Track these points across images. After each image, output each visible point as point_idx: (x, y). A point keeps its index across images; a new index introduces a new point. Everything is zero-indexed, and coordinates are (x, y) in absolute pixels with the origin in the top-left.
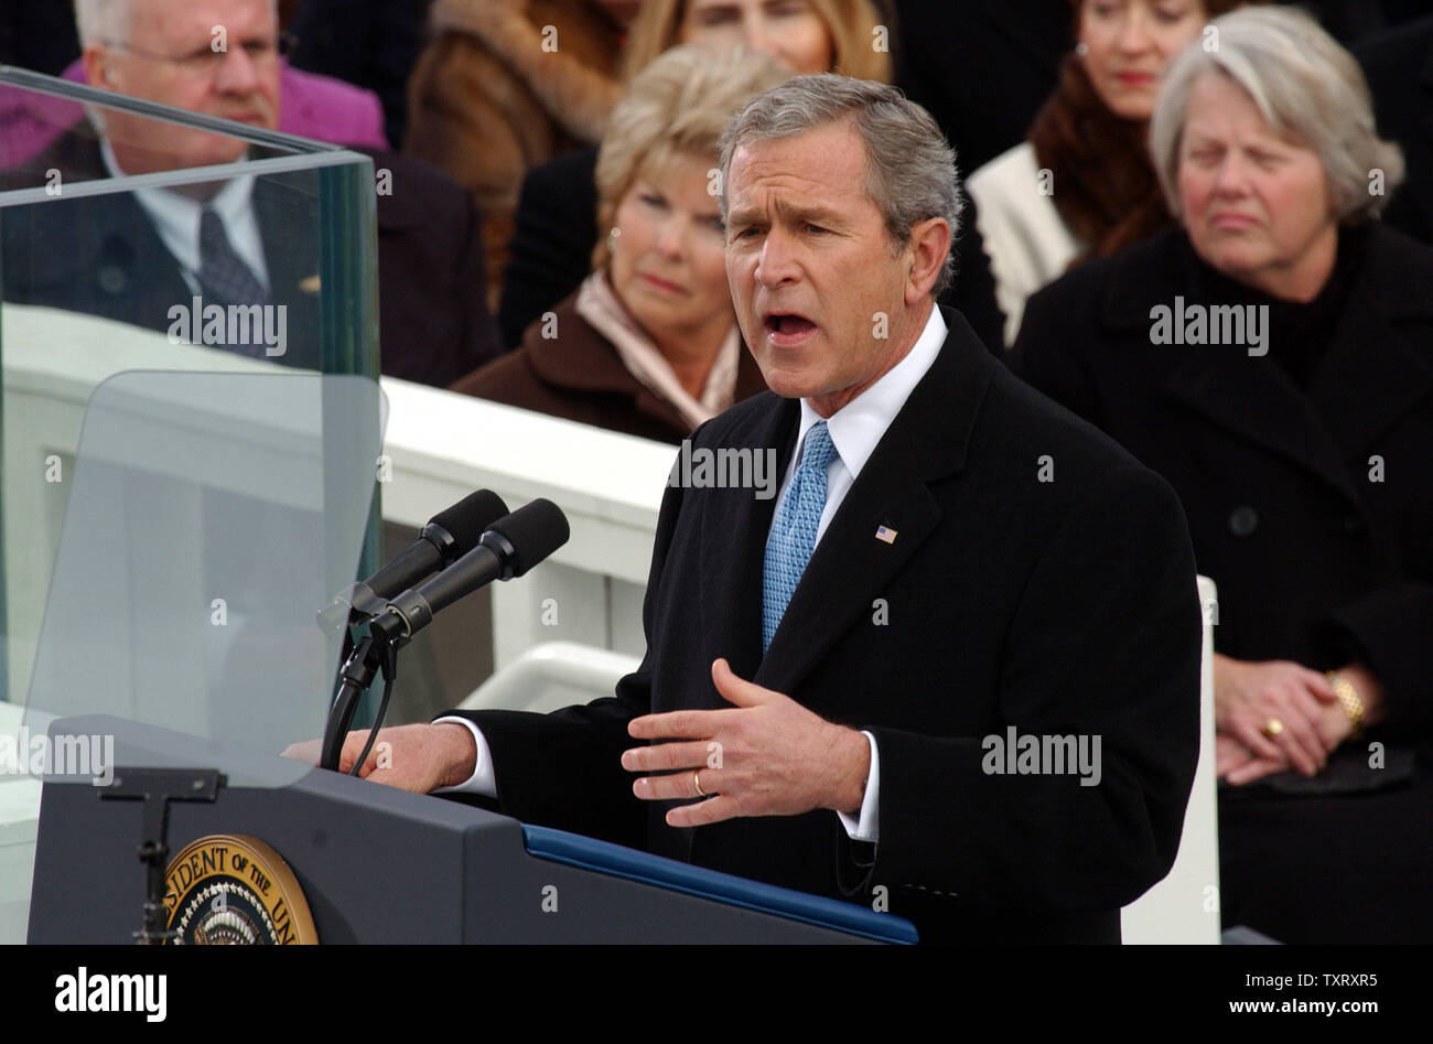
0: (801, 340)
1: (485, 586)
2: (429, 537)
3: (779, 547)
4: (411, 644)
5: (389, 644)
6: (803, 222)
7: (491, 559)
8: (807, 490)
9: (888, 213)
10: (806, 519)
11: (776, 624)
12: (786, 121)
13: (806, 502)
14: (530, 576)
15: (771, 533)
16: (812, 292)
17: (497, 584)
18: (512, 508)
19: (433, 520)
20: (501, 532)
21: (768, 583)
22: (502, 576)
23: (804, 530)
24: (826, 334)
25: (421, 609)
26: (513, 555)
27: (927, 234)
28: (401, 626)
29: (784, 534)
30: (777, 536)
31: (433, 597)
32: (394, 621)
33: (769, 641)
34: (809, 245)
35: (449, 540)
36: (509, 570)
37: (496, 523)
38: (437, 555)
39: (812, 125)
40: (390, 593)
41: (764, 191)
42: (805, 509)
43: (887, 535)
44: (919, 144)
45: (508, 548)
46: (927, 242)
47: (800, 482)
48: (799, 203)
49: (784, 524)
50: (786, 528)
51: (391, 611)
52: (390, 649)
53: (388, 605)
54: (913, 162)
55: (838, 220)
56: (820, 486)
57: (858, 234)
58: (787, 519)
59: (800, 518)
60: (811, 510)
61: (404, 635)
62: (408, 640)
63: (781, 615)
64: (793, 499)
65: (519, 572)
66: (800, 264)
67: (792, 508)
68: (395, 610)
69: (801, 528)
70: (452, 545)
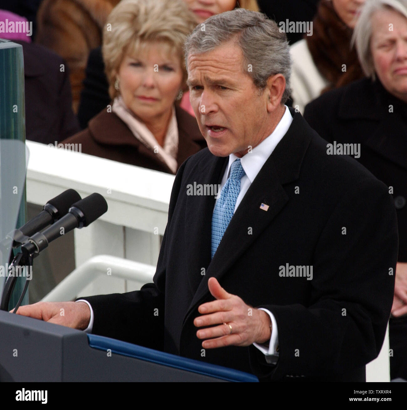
0: (221, 134)
1: (72, 231)
2: (47, 210)
3: (219, 212)
4: (39, 256)
5: (30, 256)
6: (217, 85)
7: (74, 219)
8: (232, 188)
9: (254, 78)
10: (231, 201)
11: (217, 246)
12: (206, 45)
13: (231, 193)
14: (91, 226)
15: (215, 207)
16: (223, 115)
17: (77, 230)
18: (83, 197)
19: (49, 202)
20: (78, 207)
21: (214, 228)
22: (78, 226)
23: (230, 206)
24: (231, 131)
25: (43, 241)
26: (83, 217)
27: (275, 82)
28: (35, 248)
29: (221, 207)
30: (218, 208)
31: (49, 235)
32: (32, 246)
33: (214, 253)
34: (220, 95)
35: (56, 211)
36: (82, 224)
37: (77, 203)
38: (50, 217)
39: (217, 45)
40: (30, 234)
41: (199, 72)
42: (230, 196)
43: (265, 207)
44: (267, 45)
45: (81, 214)
46: (275, 85)
47: (228, 185)
48: (214, 77)
49: (221, 203)
50: (222, 204)
51: (30, 242)
52: (30, 259)
53: (29, 239)
54: (264, 55)
55: (232, 84)
56: (238, 187)
57: (241, 89)
58: (222, 200)
59: (228, 200)
60: (233, 197)
61: (36, 252)
62: (38, 254)
63: (219, 242)
64: (225, 192)
65: (86, 225)
66: (217, 104)
67: (225, 196)
68: (32, 241)
69: (228, 205)
70: (57, 213)
